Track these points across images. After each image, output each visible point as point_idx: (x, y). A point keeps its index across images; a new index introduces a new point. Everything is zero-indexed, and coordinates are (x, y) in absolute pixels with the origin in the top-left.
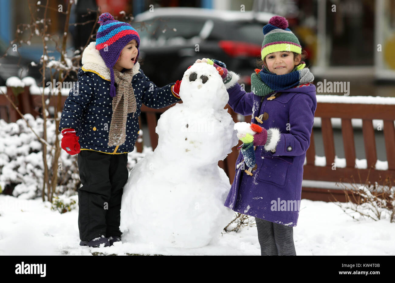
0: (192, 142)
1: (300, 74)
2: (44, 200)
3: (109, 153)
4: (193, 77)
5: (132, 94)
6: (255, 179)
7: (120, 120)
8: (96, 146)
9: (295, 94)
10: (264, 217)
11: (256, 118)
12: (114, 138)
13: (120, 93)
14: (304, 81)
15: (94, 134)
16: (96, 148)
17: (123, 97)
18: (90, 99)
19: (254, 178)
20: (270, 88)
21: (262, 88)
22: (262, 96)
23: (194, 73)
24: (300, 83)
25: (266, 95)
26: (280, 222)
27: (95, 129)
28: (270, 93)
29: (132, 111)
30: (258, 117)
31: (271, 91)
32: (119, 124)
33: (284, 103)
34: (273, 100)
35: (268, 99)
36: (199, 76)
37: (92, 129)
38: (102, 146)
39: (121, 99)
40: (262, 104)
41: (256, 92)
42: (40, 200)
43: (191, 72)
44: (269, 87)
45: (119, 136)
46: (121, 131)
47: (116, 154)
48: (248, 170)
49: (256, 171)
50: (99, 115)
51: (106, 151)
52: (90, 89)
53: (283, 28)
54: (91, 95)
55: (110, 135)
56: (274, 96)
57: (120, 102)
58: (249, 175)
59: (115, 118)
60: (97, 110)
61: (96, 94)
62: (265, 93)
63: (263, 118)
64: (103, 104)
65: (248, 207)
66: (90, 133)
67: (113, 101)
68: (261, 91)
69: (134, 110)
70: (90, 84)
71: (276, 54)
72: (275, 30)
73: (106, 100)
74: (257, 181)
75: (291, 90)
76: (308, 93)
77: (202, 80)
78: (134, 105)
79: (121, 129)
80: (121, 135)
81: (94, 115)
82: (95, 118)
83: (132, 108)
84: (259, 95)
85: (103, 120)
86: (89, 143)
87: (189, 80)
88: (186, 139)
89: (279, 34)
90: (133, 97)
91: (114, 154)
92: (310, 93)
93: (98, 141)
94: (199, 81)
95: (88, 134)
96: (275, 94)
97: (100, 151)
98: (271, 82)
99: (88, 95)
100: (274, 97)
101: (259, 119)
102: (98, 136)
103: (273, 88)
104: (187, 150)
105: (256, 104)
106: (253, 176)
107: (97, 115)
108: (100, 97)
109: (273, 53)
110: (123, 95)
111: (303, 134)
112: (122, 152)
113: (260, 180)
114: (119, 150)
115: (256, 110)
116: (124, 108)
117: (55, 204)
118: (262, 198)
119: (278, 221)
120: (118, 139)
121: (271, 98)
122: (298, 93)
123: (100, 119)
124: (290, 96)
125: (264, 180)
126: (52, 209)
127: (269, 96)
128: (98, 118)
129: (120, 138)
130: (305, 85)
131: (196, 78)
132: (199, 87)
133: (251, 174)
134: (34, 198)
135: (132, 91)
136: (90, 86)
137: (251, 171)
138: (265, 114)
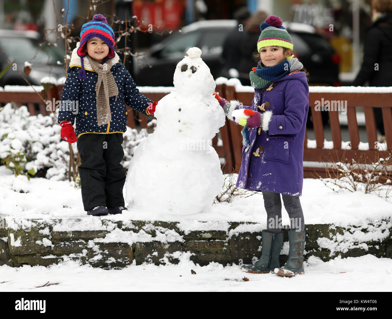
0: (184, 124)
1: (289, 63)
2: (70, 181)
3: (103, 133)
4: (184, 68)
5: (112, 80)
6: (263, 158)
7: (104, 102)
8: (90, 128)
9: (287, 81)
10: (274, 190)
11: (259, 106)
12: (102, 118)
13: (100, 80)
14: (294, 68)
15: (87, 118)
16: (91, 130)
17: (102, 83)
18: (79, 89)
19: (261, 158)
20: (267, 80)
21: (260, 81)
22: (262, 89)
23: (185, 64)
24: (291, 70)
25: (265, 86)
26: (289, 193)
27: (86, 113)
28: (267, 84)
29: (114, 95)
30: (261, 106)
31: (268, 82)
32: (104, 106)
33: (280, 90)
34: (271, 90)
35: (267, 90)
36: (189, 67)
37: (84, 115)
38: (95, 128)
39: (101, 85)
40: (263, 95)
41: (256, 86)
42: (68, 181)
43: (183, 64)
44: (265, 79)
45: (105, 116)
46: (107, 112)
47: (109, 133)
48: (255, 152)
49: (263, 152)
50: (88, 101)
51: (99, 131)
52: (77, 80)
53: (276, 26)
54: (79, 85)
55: (98, 116)
56: (272, 86)
57: (101, 87)
58: (257, 156)
59: (99, 102)
60: (85, 98)
61: (83, 84)
62: (264, 85)
63: (265, 106)
64: (89, 91)
65: (260, 183)
66: (83, 118)
67: (96, 87)
68: (260, 84)
69: (116, 93)
70: (76, 77)
71: (267, 49)
72: (269, 27)
73: (91, 87)
74: (265, 160)
75: (284, 78)
76: (300, 79)
77: (191, 71)
78: (116, 89)
79: (106, 109)
80: (107, 115)
81: (84, 103)
82: (86, 104)
83: (113, 92)
84: (259, 88)
85: (92, 105)
86: (84, 127)
87: (181, 71)
88: (179, 121)
89: (271, 31)
90: (113, 83)
91: (107, 133)
92: (301, 78)
93: (91, 124)
94: (189, 71)
95: (82, 119)
96: (272, 85)
97: (94, 132)
98: (266, 75)
99: (77, 87)
100: (272, 88)
101: (262, 108)
102: (90, 119)
103: (269, 79)
104: (180, 131)
105: (258, 96)
106: (260, 156)
107: (86, 102)
108: (86, 86)
109: (264, 47)
110: (102, 81)
111: (295, 114)
112: (114, 131)
113: (267, 159)
114: (111, 129)
115: (258, 101)
116: (105, 92)
117: (78, 183)
118: (271, 174)
119: (287, 192)
120: (105, 119)
121: (269, 89)
122: (290, 80)
123: (90, 104)
124: (284, 84)
125: (271, 159)
126: (76, 187)
127: (268, 87)
128: (88, 104)
129: (107, 118)
130: (296, 72)
131: (187, 69)
132: (190, 76)
133: (259, 156)
134: (63, 180)
135: (113, 78)
136: (77, 79)
137: (258, 153)
138: (267, 102)
